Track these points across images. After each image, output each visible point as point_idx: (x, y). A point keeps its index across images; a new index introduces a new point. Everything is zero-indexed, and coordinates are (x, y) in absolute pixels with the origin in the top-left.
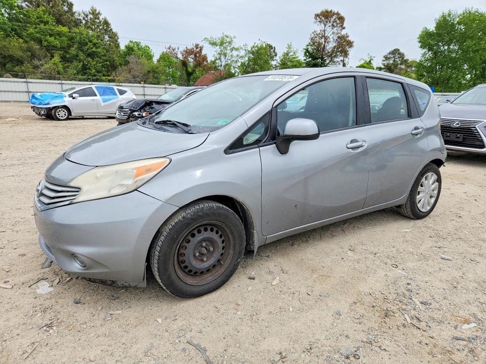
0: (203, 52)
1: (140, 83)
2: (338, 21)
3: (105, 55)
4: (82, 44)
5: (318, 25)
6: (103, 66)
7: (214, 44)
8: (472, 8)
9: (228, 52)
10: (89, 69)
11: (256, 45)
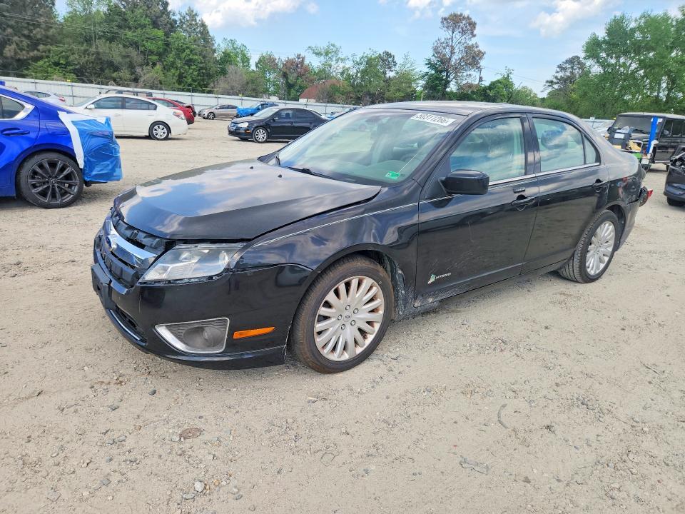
0: (306, 62)
1: (238, 95)
2: (468, 27)
3: (201, 63)
4: (180, 50)
5: (445, 31)
6: (198, 75)
7: (318, 54)
8: (651, 11)
9: (333, 63)
10: (185, 77)
11: (365, 55)
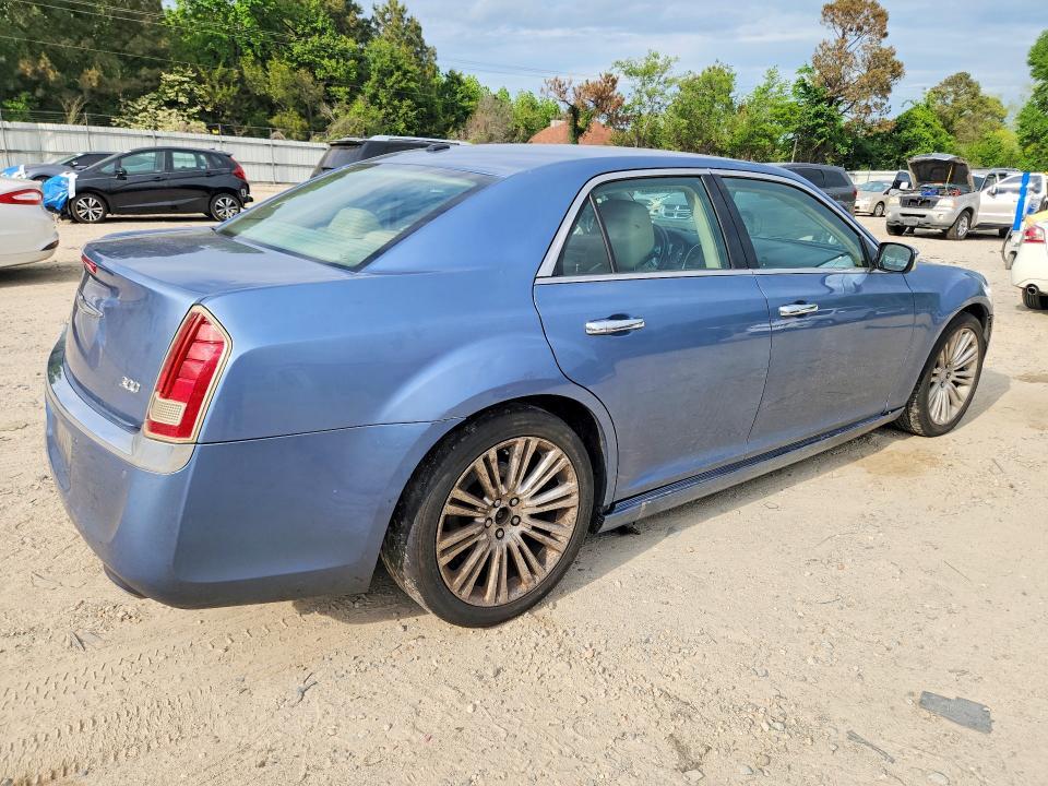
2: (872, 20)
5: (829, 27)
7: (631, 73)
